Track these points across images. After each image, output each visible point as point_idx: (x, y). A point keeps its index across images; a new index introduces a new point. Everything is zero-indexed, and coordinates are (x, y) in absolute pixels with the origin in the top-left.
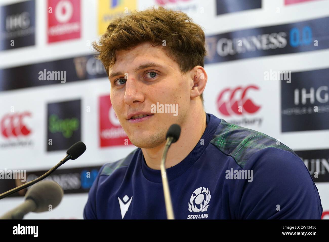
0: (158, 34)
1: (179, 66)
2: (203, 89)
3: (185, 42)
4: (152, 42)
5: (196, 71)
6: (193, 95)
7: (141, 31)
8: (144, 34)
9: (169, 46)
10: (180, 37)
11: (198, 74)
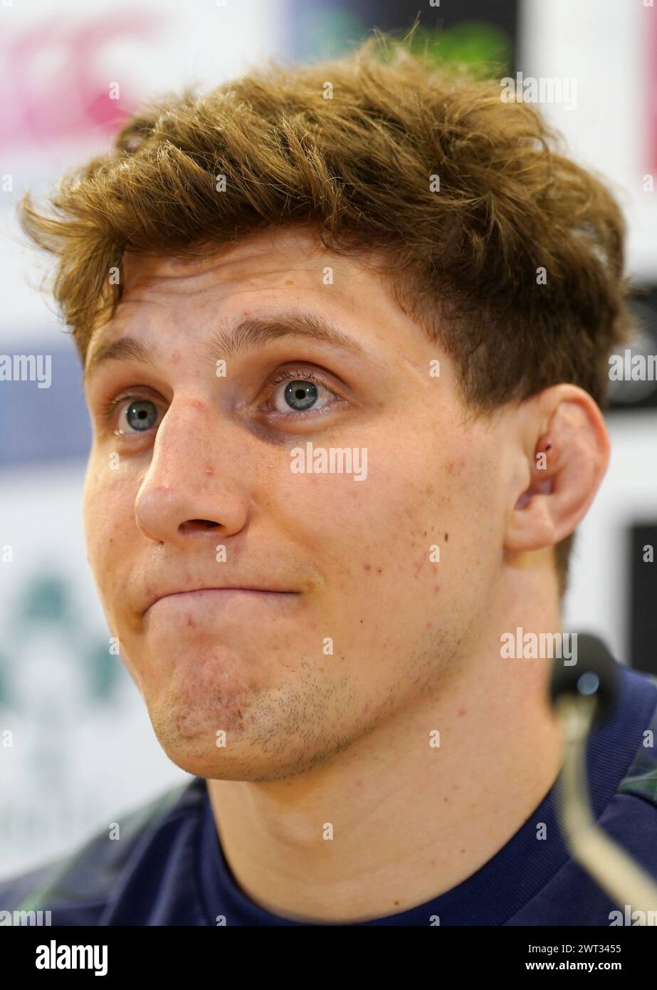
0: (362, 186)
1: (460, 369)
2: (578, 514)
3: (505, 249)
4: (328, 227)
5: (553, 414)
6: (520, 536)
7: (274, 162)
8: (286, 182)
9: (414, 260)
10: (479, 219)
11: (557, 426)
